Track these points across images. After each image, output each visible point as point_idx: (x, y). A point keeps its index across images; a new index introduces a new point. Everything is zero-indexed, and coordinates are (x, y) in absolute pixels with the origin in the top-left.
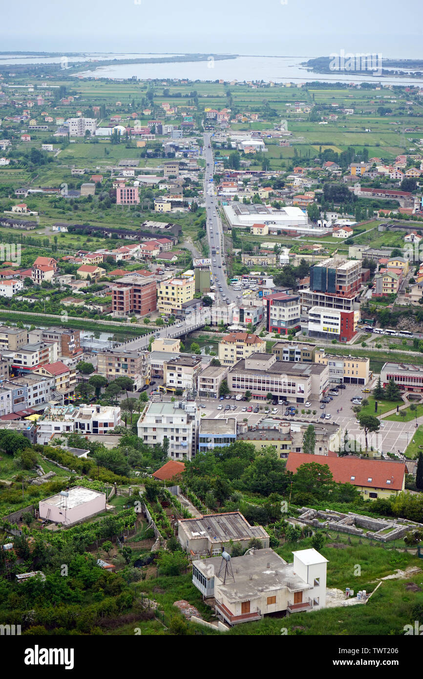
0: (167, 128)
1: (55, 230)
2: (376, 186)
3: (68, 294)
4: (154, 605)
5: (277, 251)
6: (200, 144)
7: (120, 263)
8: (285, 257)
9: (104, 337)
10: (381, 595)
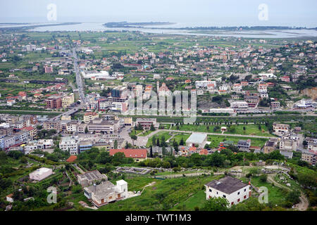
0: (60, 47)
1: (25, 82)
2: (130, 63)
3: (31, 103)
4: (72, 204)
5: (100, 85)
6: (72, 52)
7: (48, 92)
8: (102, 87)
9: (45, 117)
10: (145, 192)
